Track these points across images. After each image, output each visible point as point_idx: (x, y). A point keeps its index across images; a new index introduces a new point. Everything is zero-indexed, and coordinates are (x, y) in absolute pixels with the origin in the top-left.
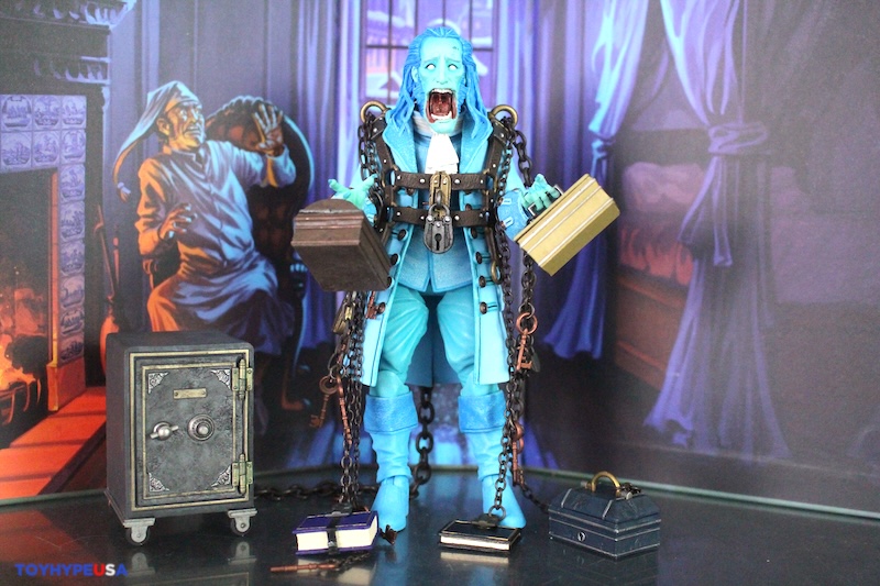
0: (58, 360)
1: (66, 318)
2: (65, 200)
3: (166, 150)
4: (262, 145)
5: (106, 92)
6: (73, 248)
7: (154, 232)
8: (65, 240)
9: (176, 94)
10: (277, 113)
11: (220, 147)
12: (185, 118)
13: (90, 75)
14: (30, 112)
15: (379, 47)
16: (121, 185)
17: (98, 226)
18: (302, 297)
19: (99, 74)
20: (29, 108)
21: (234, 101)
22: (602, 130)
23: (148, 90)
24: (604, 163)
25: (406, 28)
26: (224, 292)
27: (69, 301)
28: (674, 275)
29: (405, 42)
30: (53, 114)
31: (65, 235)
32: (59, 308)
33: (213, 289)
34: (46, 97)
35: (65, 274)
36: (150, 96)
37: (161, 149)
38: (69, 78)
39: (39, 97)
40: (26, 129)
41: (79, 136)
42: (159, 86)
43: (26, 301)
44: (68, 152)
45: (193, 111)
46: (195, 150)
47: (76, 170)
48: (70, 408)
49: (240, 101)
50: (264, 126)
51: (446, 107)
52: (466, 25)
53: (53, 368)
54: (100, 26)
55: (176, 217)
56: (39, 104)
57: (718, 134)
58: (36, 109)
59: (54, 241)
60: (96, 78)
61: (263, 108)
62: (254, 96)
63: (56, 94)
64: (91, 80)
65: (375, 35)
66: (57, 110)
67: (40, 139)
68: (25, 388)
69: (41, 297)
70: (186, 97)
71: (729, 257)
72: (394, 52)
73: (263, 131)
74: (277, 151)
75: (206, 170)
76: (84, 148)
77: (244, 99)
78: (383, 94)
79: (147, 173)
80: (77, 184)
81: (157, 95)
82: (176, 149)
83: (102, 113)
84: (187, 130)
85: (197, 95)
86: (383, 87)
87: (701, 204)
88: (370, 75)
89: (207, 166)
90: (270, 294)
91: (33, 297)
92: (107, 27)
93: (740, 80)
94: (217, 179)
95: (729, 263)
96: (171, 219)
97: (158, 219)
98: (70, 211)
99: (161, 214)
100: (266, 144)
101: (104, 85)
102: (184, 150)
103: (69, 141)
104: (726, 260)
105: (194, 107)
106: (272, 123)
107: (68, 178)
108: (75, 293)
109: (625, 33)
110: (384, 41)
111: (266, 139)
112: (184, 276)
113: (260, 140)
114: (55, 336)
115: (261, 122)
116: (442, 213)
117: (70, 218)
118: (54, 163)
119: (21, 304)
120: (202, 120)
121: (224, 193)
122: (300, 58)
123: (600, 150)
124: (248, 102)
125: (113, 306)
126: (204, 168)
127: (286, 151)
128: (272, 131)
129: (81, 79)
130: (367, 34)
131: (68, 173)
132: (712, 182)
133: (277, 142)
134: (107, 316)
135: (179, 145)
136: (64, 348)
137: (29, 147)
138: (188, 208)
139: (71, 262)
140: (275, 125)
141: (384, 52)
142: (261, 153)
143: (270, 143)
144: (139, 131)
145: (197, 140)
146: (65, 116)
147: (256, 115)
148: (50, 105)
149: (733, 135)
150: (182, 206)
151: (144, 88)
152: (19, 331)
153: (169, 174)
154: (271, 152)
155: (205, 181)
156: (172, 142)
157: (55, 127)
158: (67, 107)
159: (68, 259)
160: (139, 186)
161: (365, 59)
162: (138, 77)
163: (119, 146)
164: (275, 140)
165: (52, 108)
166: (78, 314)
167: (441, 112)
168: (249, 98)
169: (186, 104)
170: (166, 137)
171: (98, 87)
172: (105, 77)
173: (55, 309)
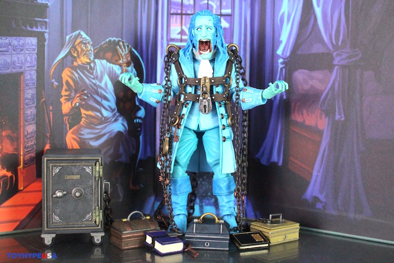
0: (23, 165)
1: (27, 145)
2: (27, 88)
3: (75, 64)
4: (121, 62)
5: (46, 36)
6: (30, 111)
7: (70, 103)
8: (27, 107)
9: (80, 37)
10: (128, 46)
11: (101, 62)
12: (84, 48)
13: (39, 27)
14: (10, 45)
15: (177, 14)
16: (54, 80)
17: (43, 100)
18: (140, 135)
19: (43, 27)
20: (10, 43)
21: (107, 40)
22: (283, 54)
23: (66, 35)
24: (284, 70)
25: (189, 5)
26: (103, 132)
27: (28, 136)
28: (317, 125)
29: (189, 12)
30: (21, 46)
31: (27, 105)
32: (24, 140)
33: (97, 131)
34: (18, 38)
35: (27, 124)
36: (68, 37)
37: (73, 64)
38: (29, 29)
39: (15, 38)
40: (8, 53)
41: (34, 57)
42: (72, 33)
43: (9, 137)
44: (28, 65)
45: (88, 45)
46: (89, 64)
47: (32, 73)
48: (29, 189)
49: (110, 40)
50: (122, 53)
51: (207, 47)
52: (218, 3)
53: (20, 169)
54: (44, 4)
55: (80, 96)
56: (14, 41)
57: (338, 55)
58: (13, 44)
59: (22, 107)
60: (42, 29)
61: (121, 43)
62: (117, 38)
63: (23, 36)
64: (39, 30)
65: (174, 9)
66: (23, 44)
67: (15, 58)
68: (7, 179)
69: (15, 135)
70: (85, 38)
71: (343, 116)
72: (184, 16)
73: (121, 55)
74: (128, 64)
75: (94, 74)
76: (36, 62)
77: (112, 39)
78: (179, 37)
79: (66, 75)
80: (33, 80)
81: (71, 37)
82: (80, 63)
83: (45, 46)
84: (85, 54)
85: (90, 38)
86: (178, 34)
87: (330, 90)
88: (172, 28)
89: (95, 71)
90: (125, 134)
91: (11, 135)
92: (47, 4)
93: (348, 28)
94: (99, 78)
95: (343, 119)
96: (78, 97)
97: (71, 97)
98: (29, 93)
99: (73, 94)
100: (123, 61)
101: (45, 32)
102: (84, 64)
103: (29, 59)
104: (342, 117)
105: (89, 43)
106: (125, 51)
107: (28, 77)
108: (32, 133)
109: (293, 6)
110: (179, 11)
111: (123, 58)
112: (84, 124)
113: (120, 59)
114: (22, 153)
115: (120, 50)
116: (206, 96)
117: (29, 96)
118: (22, 70)
119: (6, 138)
120: (92, 49)
121: (103, 85)
122: (139, 20)
123: (282, 63)
124: (114, 41)
125: (50, 139)
126: (93, 72)
127: (132, 64)
128: (126, 55)
129: (34, 29)
130: (171, 8)
131: (28, 75)
132: (335, 79)
133: (128, 60)
134: (47, 144)
135: (81, 61)
136: (26, 159)
137: (10, 62)
138: (86, 92)
139: (29, 118)
140: (127, 52)
141: (179, 17)
142: (121, 65)
143: (124, 60)
144: (62, 55)
145: (90, 59)
146: (27, 47)
147: (118, 47)
148: (20, 42)
149: (345, 56)
150: (83, 91)
151: (65, 34)
152: (4, 151)
153: (77, 75)
154: (125, 65)
155: (94, 79)
156: (78, 60)
157: (22, 52)
158: (28, 43)
159: (28, 116)
160: (62, 81)
161: (170, 20)
162: (62, 28)
163: (53, 62)
164: (127, 59)
165: (21, 43)
166: (33, 143)
167: (204, 50)
168: (115, 39)
169: (84, 41)
170: (75, 57)
171: (43, 33)
172: (46, 29)
173: (22, 140)
